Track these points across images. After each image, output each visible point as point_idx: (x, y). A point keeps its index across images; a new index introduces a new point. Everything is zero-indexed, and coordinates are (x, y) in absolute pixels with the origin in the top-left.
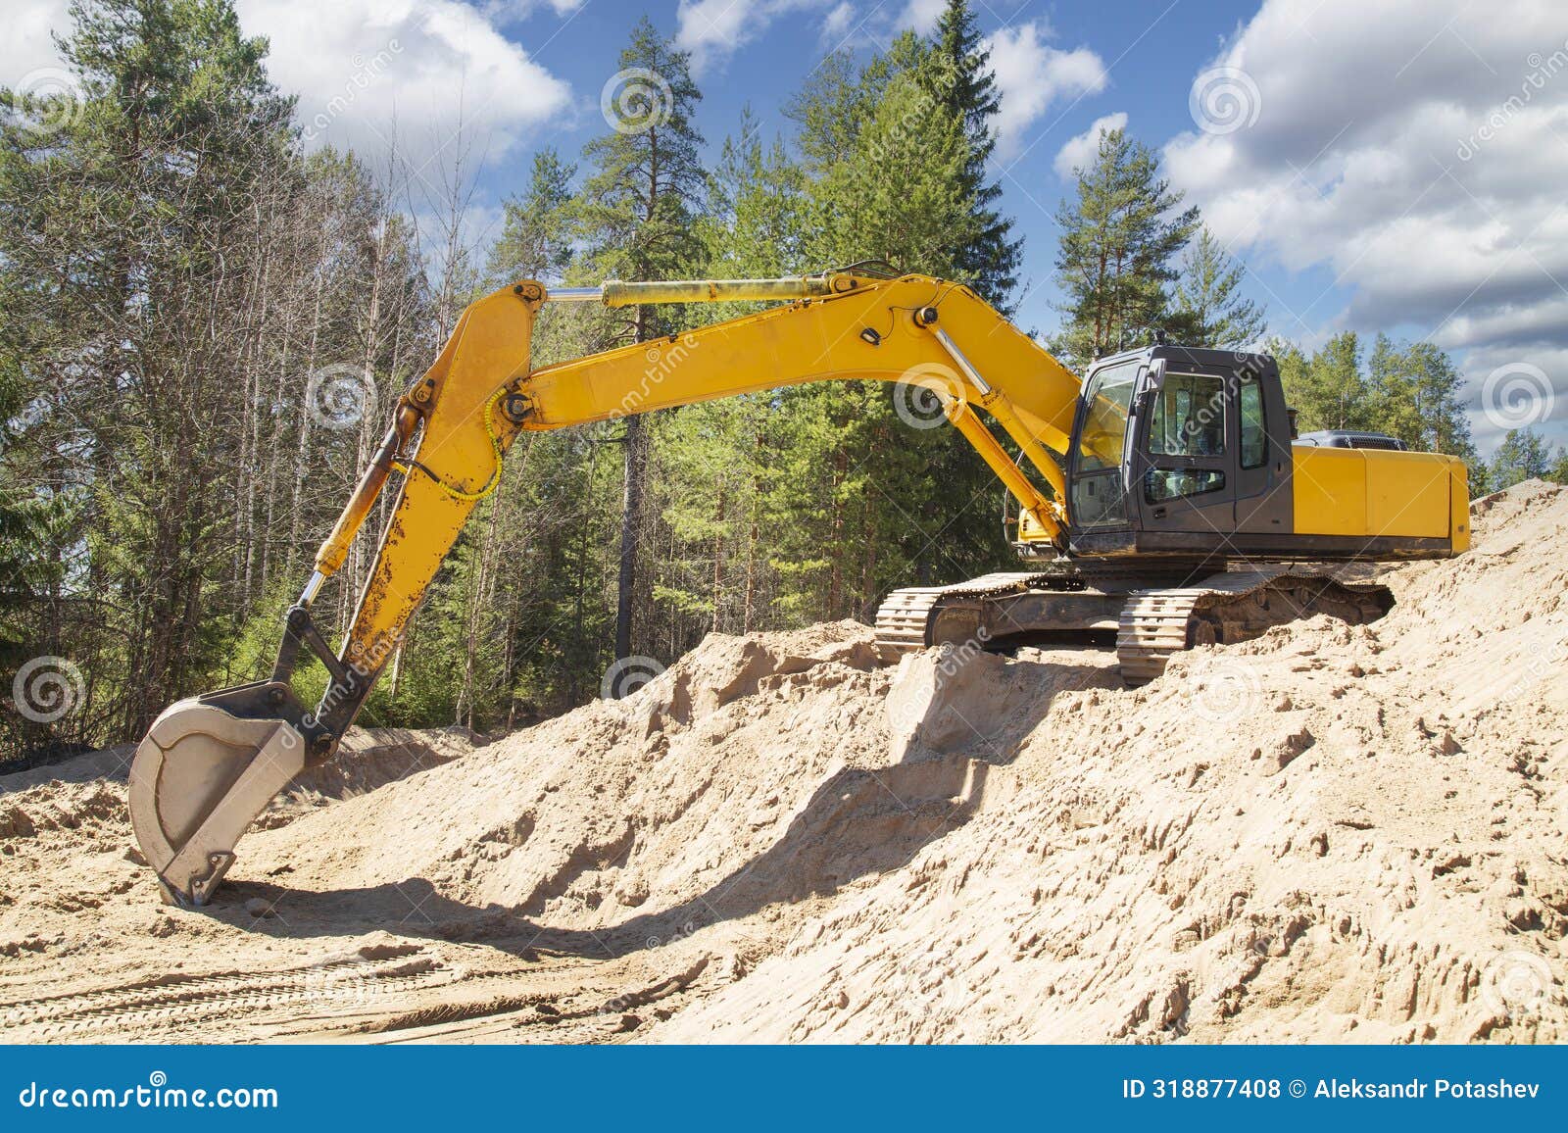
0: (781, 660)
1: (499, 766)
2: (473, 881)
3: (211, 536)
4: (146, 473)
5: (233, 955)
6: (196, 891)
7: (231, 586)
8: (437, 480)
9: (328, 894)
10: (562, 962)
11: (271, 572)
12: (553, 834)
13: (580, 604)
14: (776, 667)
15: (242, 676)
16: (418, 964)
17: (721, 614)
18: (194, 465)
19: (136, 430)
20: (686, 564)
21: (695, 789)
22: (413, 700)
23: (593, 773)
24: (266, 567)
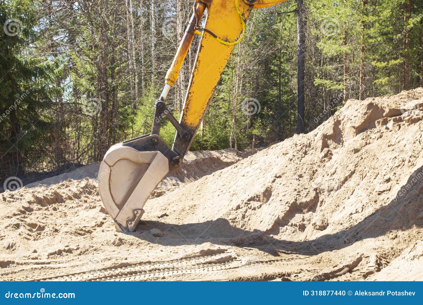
0: (387, 110)
1: (253, 167)
2: (246, 219)
3: (120, 71)
4: (90, 46)
5: (147, 254)
6: (129, 226)
7: (130, 93)
8: (215, 37)
9: (183, 226)
10: (290, 256)
11: (146, 86)
12: (280, 197)
13: (280, 90)
14: (384, 114)
15: (138, 132)
16: (226, 258)
17: (347, 90)
18: (109, 40)
19: (84, 27)
20: (329, 67)
21: (347, 175)
22: (210, 138)
23: (297, 169)
24: (143, 83)
